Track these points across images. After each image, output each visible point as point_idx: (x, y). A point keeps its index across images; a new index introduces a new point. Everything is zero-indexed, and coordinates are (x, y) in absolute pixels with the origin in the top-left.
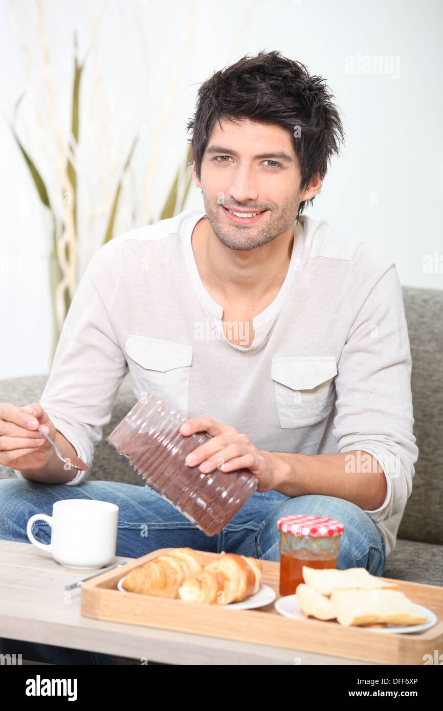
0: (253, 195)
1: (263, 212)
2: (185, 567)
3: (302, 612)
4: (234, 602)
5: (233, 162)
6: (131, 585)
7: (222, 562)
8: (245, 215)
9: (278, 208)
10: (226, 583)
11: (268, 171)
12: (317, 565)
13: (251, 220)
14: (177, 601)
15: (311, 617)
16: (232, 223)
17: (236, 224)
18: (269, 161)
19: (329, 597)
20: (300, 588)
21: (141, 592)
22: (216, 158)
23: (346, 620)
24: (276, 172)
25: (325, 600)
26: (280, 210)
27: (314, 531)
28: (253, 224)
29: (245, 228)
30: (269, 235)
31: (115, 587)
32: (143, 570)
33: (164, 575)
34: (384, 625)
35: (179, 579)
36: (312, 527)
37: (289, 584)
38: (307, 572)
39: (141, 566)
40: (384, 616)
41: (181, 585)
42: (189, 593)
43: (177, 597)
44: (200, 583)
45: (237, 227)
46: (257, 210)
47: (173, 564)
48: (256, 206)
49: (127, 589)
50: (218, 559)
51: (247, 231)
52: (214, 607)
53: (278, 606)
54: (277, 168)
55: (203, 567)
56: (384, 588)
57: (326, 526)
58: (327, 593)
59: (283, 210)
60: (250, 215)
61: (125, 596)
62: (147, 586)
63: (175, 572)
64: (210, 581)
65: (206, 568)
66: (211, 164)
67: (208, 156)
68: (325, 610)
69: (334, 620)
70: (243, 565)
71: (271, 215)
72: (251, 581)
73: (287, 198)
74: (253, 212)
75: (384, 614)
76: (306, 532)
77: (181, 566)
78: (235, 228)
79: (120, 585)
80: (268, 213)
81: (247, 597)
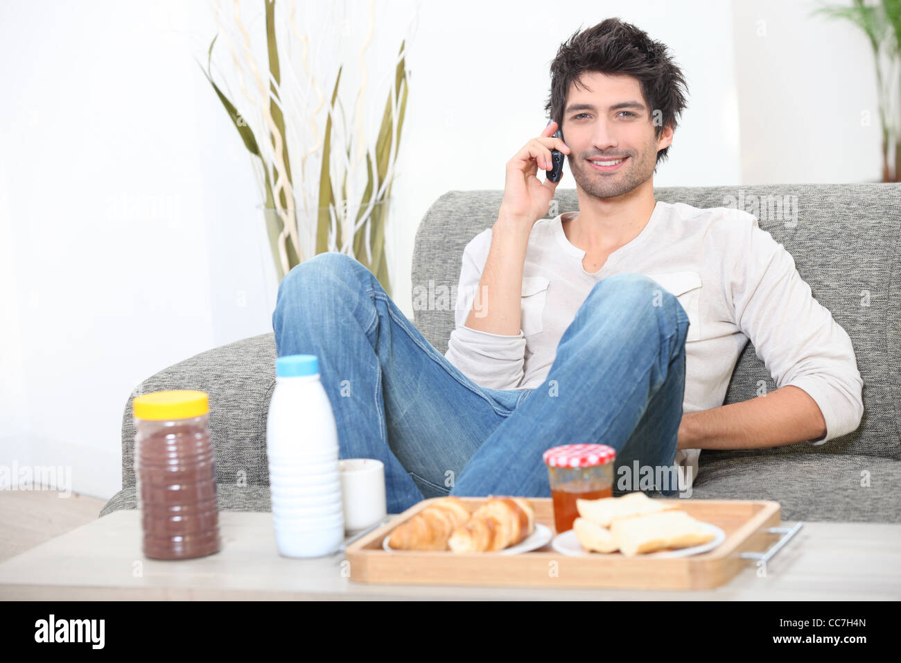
0: (614, 143)
1: (625, 159)
2: (452, 517)
3: (582, 548)
4: (510, 546)
5: (591, 118)
6: (397, 542)
7: (491, 506)
8: (608, 163)
9: (638, 153)
10: (498, 528)
11: (624, 121)
12: (592, 496)
13: (614, 168)
14: (448, 554)
15: (593, 552)
16: (598, 171)
17: (601, 173)
18: (624, 112)
19: (608, 528)
20: (578, 523)
21: (408, 549)
22: (575, 117)
23: (629, 549)
24: (632, 121)
25: (605, 532)
26: (640, 155)
27: (584, 460)
28: (617, 170)
29: (610, 175)
30: (632, 180)
31: (380, 547)
32: (408, 526)
33: (431, 528)
34: (672, 548)
35: (447, 529)
36: (581, 457)
37: (565, 519)
38: (582, 505)
39: (406, 522)
40: (669, 539)
41: (450, 535)
42: (461, 544)
43: (448, 549)
44: (471, 532)
45: (602, 175)
46: (619, 157)
47: (439, 515)
48: (617, 153)
49: (393, 547)
50: (486, 504)
51: (613, 177)
52: (490, 555)
53: (556, 545)
54: (633, 118)
55: (471, 514)
56: (666, 510)
57: (596, 454)
58: (606, 523)
59: (643, 155)
60: (613, 163)
61: (393, 556)
62: (414, 541)
63: (442, 523)
64: (481, 529)
65: (475, 515)
66: (571, 123)
67: (568, 116)
68: (605, 542)
69: (618, 552)
70: (513, 506)
71: (633, 161)
72: (524, 522)
73: (645, 143)
74: (615, 159)
75: (669, 538)
76: (575, 463)
77: (448, 517)
78: (601, 177)
79: (385, 543)
80: (629, 161)
81: (522, 539)
